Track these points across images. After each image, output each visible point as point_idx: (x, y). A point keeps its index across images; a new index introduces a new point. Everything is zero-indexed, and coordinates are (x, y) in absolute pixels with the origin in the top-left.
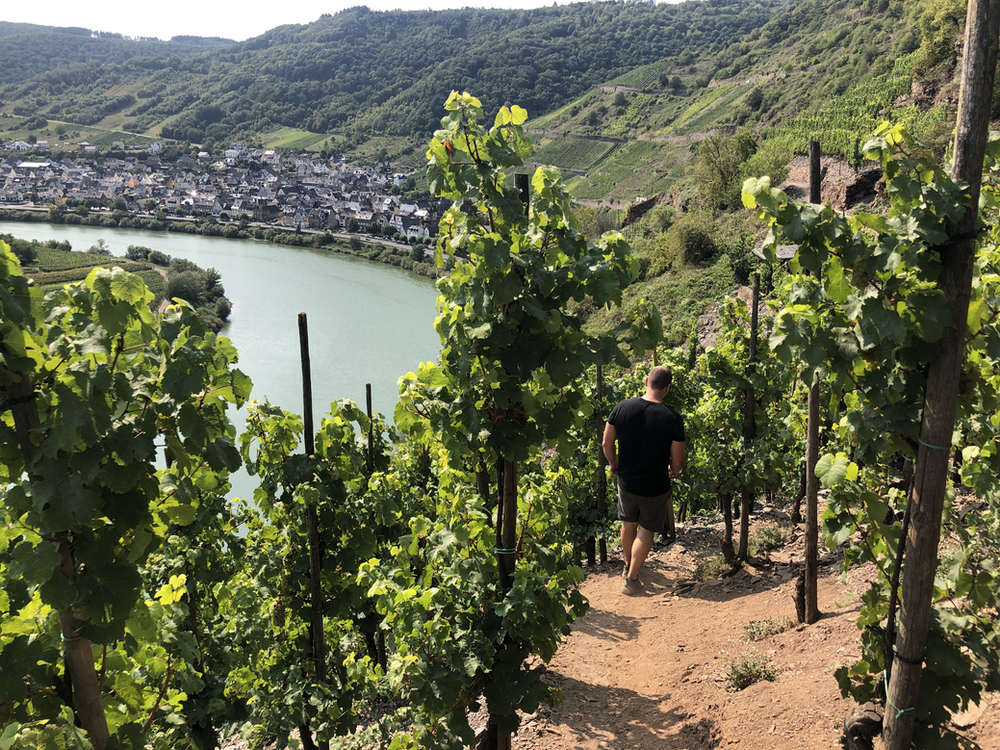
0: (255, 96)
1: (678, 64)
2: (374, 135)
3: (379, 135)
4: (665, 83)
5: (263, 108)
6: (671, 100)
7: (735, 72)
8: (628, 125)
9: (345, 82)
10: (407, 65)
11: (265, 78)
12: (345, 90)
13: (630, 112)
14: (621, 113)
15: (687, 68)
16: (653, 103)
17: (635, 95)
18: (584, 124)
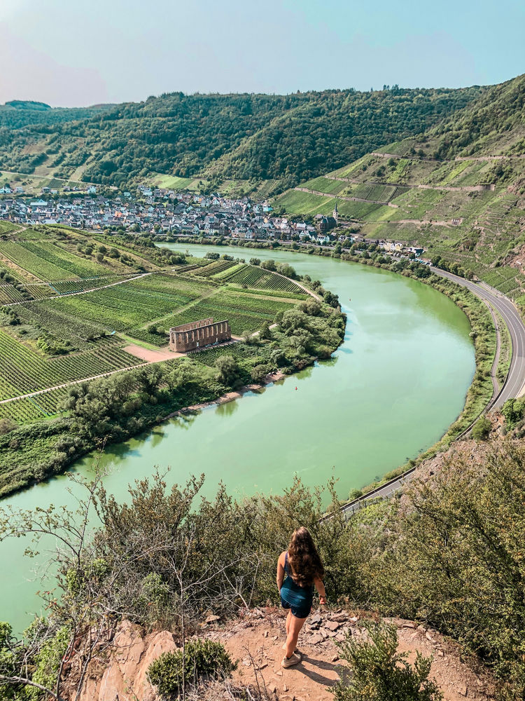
0: (132, 154)
1: (418, 142)
2: (226, 179)
3: (229, 179)
4: (414, 153)
5: (141, 161)
6: (420, 162)
7: (473, 152)
8: (400, 176)
9: (188, 144)
10: (222, 133)
11: (133, 141)
12: (189, 149)
13: (399, 169)
14: (394, 170)
15: (424, 144)
16: (410, 164)
17: (398, 160)
18: (374, 176)
